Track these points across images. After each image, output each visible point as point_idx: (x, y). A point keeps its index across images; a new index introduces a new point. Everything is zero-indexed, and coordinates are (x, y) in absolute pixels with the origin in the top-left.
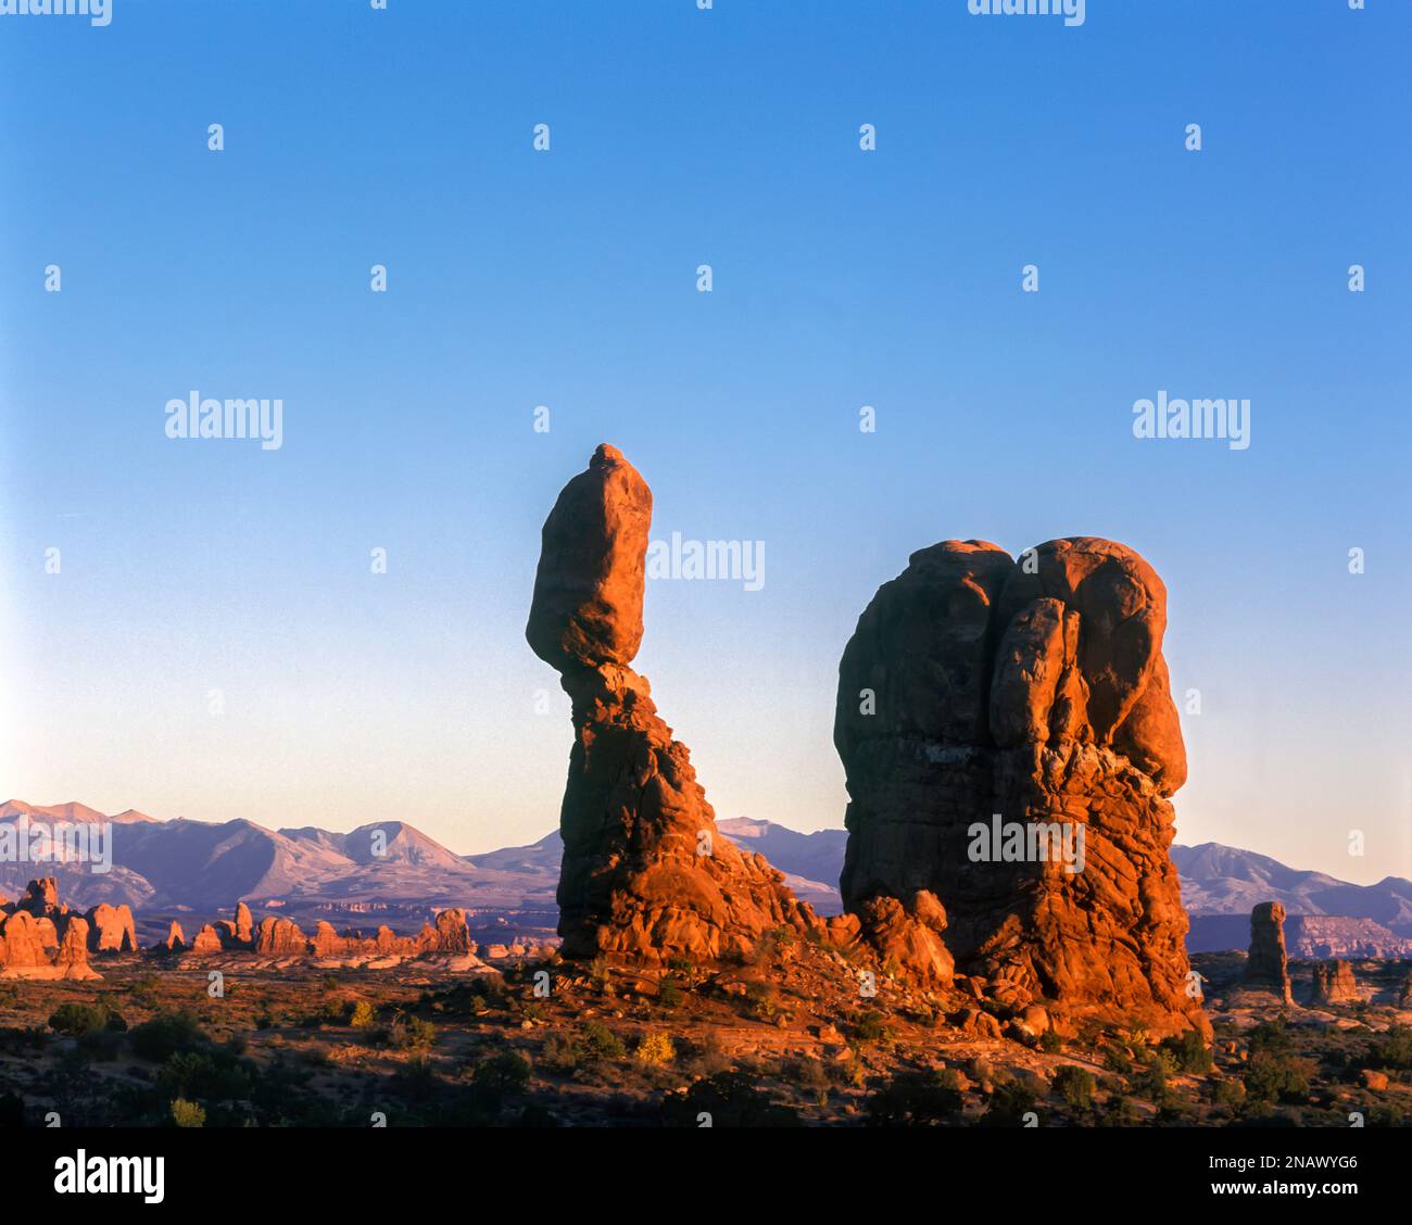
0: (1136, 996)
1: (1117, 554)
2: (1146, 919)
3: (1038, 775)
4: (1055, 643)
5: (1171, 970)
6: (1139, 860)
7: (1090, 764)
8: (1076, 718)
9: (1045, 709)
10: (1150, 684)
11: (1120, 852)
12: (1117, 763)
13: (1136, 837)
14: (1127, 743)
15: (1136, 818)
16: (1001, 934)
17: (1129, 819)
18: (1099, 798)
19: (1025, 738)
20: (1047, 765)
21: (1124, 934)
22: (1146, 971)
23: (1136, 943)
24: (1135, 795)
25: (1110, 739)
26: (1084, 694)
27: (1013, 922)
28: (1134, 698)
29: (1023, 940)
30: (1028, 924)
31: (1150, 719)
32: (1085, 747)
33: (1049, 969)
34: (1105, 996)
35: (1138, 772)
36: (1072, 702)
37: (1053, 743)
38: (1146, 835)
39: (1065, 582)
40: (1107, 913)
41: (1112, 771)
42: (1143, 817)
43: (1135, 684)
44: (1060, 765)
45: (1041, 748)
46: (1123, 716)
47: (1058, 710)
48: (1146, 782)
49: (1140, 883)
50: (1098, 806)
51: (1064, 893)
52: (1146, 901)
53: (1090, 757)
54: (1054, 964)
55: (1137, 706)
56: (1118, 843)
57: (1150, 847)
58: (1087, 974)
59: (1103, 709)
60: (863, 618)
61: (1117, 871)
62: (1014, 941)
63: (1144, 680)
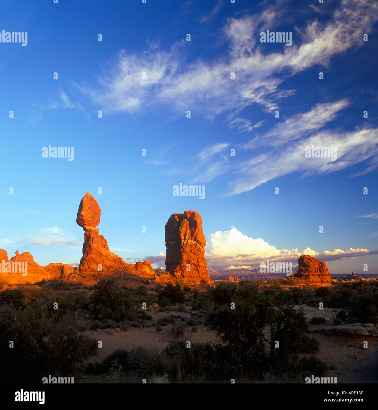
0: (197, 277)
1: (193, 212)
2: (198, 265)
3: (182, 245)
4: (185, 225)
5: (203, 273)
6: (197, 256)
7: (190, 242)
8: (187, 236)
9: (183, 235)
10: (198, 230)
11: (195, 255)
12: (194, 242)
13: (197, 253)
14: (195, 240)
15: (197, 250)
16: (177, 268)
17: (196, 250)
18: (191, 248)
19: (181, 240)
20: (183, 243)
21: (195, 268)
22: (198, 273)
23: (196, 269)
24: (197, 247)
25: (193, 239)
26: (190, 232)
27: (179, 266)
28: (196, 233)
29: (180, 269)
30: (181, 266)
31: (198, 236)
32: (189, 240)
33: (183, 273)
34: (192, 277)
35: (197, 243)
36: (187, 234)
37: (185, 240)
38: (198, 253)
39: (187, 217)
40: (192, 264)
41: (193, 243)
42: (198, 250)
43: (196, 230)
44: (185, 243)
45: (183, 241)
46: (194, 235)
47: (185, 235)
48: (198, 245)
49: (197, 260)
50: (192, 249)
51: (186, 262)
52: (198, 262)
53: (190, 241)
54: (184, 272)
55: (197, 234)
56: (194, 254)
57: (199, 255)
58: (189, 274)
59: (192, 234)
60: (166, 225)
61: (194, 258)
62: (179, 269)
63: (197, 230)
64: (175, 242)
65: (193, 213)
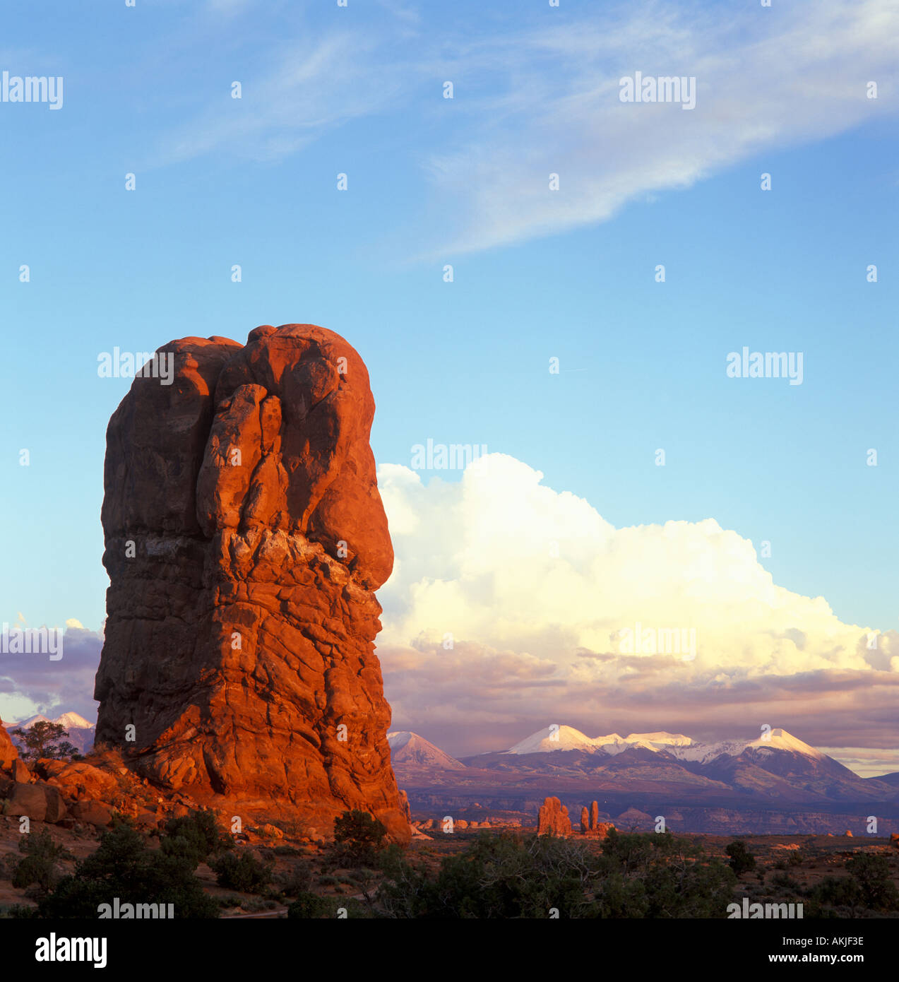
0: (314, 791)
1: (316, 337)
2: (329, 712)
3: (225, 562)
4: (251, 427)
5: (358, 766)
6: (327, 649)
7: (278, 550)
8: (262, 506)
9: (236, 496)
10: (343, 469)
11: (307, 642)
12: (305, 549)
13: (325, 626)
14: (323, 535)
15: (327, 607)
16: (177, 726)
17: (318, 608)
18: (289, 586)
19: (215, 526)
20: (232, 549)
21: (306, 727)
22: (327, 766)
23: (317, 737)
24: (326, 583)
25: (303, 526)
26: (280, 480)
27: (192, 712)
28: (325, 482)
29: (199, 732)
30: (206, 716)
31: (341, 505)
32: (274, 532)
33: (217, 762)
34: (278, 791)
35: (328, 559)
36: (264, 489)
37: (242, 529)
38: (336, 624)
39: (269, 370)
40: (287, 705)
41: (303, 557)
42: (333, 606)
43: (327, 467)
44: (245, 550)
45: (229, 535)
46: (314, 502)
47: (248, 497)
48: (337, 570)
49: (326, 674)
50: (288, 593)
51: (244, 683)
52: (330, 691)
53: (278, 543)
54: (223, 757)
55: (330, 491)
56: (306, 633)
57: (341, 637)
58: (258, 766)
59: (298, 494)
61: (301, 660)
62: (190, 733)
63: (335, 464)
64: (171, 545)
65: (311, 340)
